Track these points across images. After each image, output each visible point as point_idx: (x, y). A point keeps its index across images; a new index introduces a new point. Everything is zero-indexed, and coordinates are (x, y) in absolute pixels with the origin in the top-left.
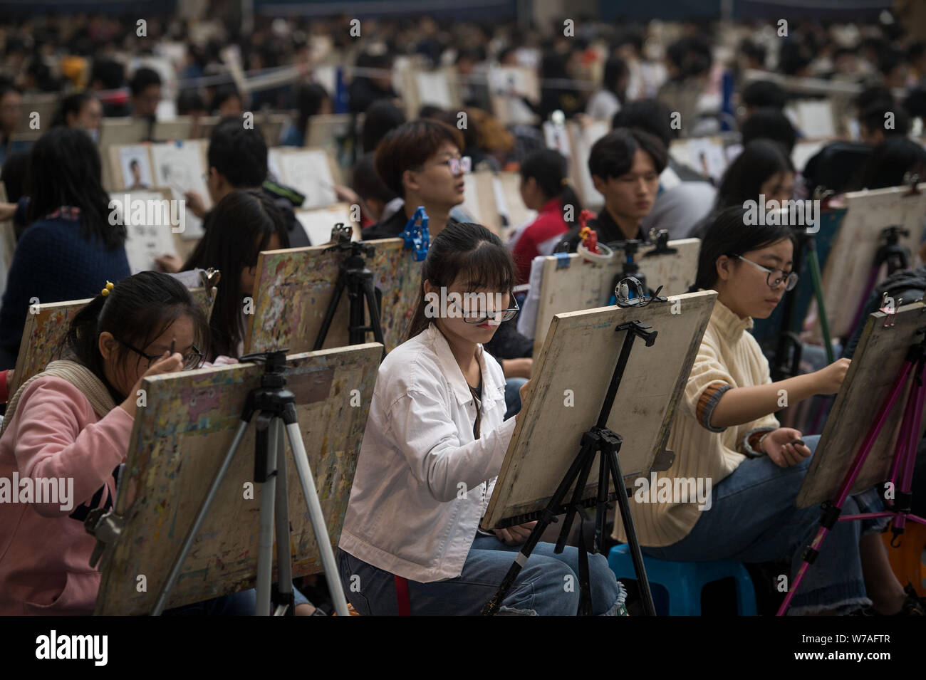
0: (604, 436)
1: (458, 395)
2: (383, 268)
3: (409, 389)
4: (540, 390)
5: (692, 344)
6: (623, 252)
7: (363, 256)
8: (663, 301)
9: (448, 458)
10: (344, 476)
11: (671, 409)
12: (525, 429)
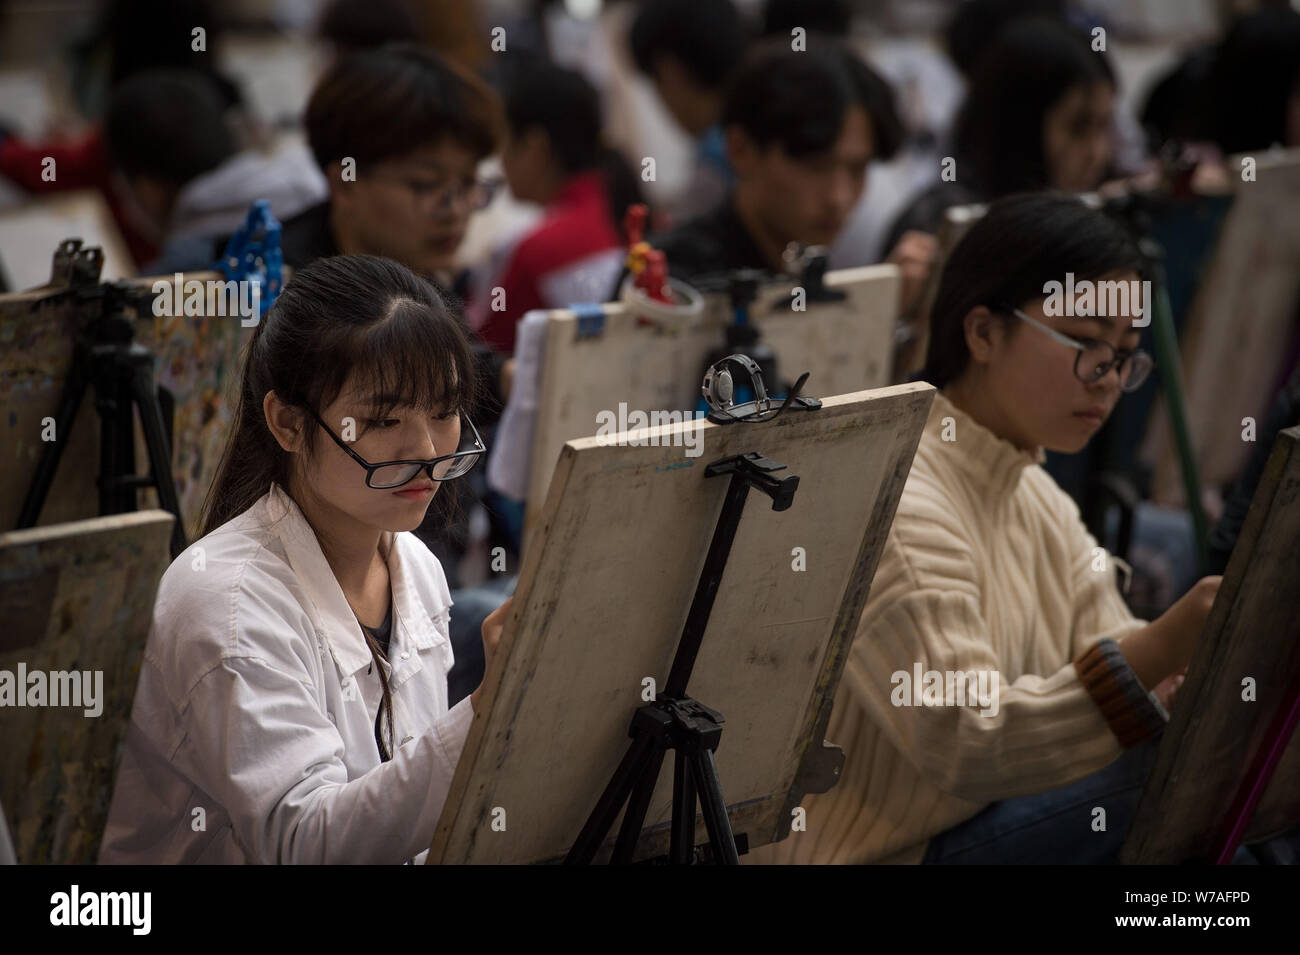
0: (683, 717)
1: (339, 655)
2: (176, 344)
3: (228, 653)
4: (536, 614)
5: (877, 504)
6: (725, 301)
7: (130, 314)
8: (810, 409)
9: (325, 812)
10: (82, 821)
11: (835, 652)
12: (502, 704)
